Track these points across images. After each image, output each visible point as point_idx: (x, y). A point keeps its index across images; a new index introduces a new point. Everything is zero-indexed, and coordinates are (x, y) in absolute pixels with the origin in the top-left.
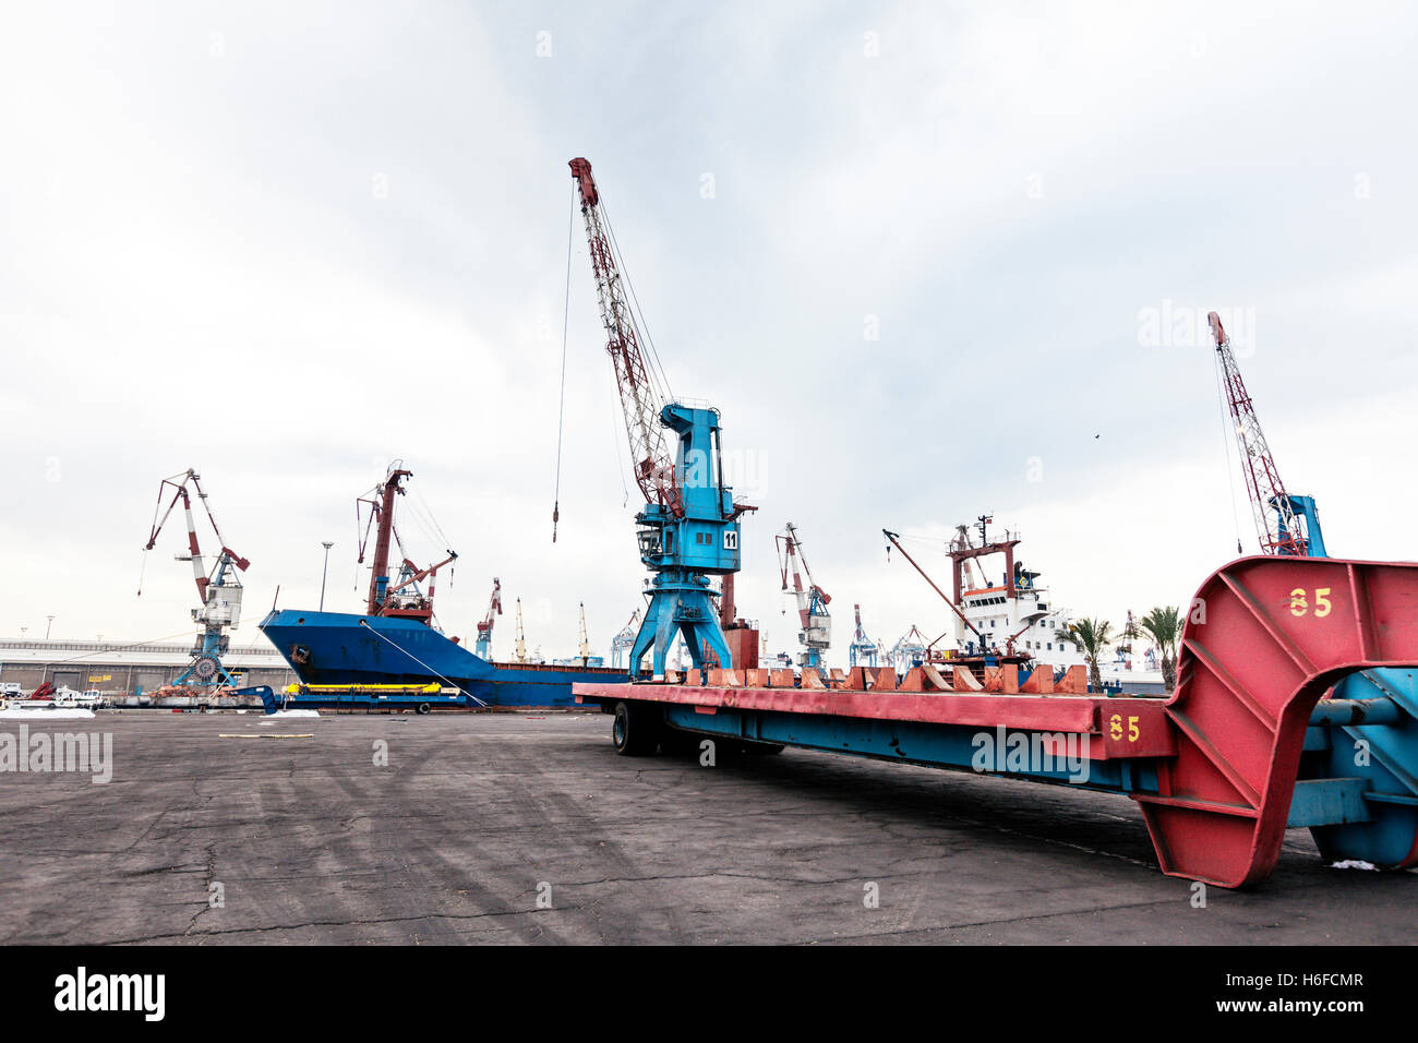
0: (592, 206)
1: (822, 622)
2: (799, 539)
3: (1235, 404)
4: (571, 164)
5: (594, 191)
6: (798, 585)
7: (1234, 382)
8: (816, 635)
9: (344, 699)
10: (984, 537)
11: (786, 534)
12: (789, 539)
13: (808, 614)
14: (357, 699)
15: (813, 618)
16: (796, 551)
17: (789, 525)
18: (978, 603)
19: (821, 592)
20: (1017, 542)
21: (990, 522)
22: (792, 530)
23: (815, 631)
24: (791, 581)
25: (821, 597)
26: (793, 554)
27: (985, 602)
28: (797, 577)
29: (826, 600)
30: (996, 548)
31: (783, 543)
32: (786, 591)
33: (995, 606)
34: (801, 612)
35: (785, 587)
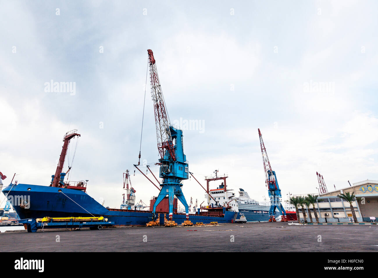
0: (154, 64)
1: (133, 198)
2: (129, 174)
3: (262, 149)
4: (148, 50)
5: (154, 60)
6: (128, 187)
7: (262, 144)
8: (131, 202)
9: (69, 224)
10: (216, 175)
11: (126, 173)
12: (127, 174)
13: (129, 196)
14: (75, 224)
15: (131, 197)
16: (128, 178)
17: (127, 170)
18: (215, 193)
19: (134, 189)
20: (228, 177)
21: (218, 171)
22: (128, 172)
23: (131, 200)
24: (126, 186)
25: (133, 191)
26: (127, 178)
27: (217, 193)
28: (128, 185)
29: (134, 192)
30: (221, 178)
31: (125, 175)
32: (124, 189)
33: (220, 194)
34: (127, 195)
35: (124, 187)
